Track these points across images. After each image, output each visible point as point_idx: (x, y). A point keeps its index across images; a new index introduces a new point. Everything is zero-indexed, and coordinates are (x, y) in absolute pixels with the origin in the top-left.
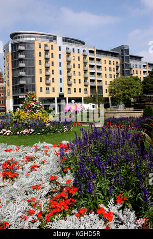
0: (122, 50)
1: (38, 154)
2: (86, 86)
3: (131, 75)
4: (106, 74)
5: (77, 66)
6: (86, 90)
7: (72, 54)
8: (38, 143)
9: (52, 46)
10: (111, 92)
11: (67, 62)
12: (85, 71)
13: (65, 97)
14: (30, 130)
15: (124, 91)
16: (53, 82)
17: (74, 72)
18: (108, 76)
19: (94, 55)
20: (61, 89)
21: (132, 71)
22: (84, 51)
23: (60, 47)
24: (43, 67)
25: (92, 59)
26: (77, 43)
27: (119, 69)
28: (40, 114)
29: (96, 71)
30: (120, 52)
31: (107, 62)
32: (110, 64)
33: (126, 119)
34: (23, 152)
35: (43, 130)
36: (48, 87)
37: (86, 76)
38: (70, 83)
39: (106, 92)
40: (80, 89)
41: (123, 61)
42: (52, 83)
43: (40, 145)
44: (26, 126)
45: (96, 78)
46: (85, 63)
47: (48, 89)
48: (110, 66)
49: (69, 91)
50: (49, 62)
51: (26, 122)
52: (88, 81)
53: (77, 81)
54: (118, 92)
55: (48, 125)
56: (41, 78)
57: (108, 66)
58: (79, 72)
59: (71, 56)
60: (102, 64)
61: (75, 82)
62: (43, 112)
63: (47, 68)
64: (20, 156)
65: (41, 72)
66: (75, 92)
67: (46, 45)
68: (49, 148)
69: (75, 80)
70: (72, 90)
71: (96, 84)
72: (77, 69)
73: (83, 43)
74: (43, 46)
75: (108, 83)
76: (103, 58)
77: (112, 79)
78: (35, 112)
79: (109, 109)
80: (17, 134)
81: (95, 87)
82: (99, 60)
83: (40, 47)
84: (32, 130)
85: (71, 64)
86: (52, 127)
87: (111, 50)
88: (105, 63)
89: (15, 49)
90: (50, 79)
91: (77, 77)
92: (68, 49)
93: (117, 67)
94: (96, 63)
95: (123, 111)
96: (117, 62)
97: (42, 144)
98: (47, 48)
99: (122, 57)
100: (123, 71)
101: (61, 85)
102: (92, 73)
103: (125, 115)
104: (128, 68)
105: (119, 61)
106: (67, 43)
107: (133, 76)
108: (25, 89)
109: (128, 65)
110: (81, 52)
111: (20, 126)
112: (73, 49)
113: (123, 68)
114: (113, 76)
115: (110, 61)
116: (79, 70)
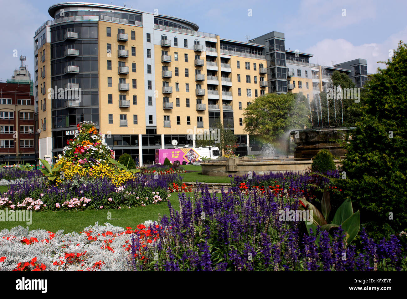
0: (271, 42)
1: (92, 247)
2: (200, 111)
3: (290, 90)
4: (239, 89)
5: (182, 72)
6: (200, 119)
7: (173, 49)
8: (94, 224)
9: (133, 32)
10: (251, 124)
11: (162, 65)
12: (199, 83)
13: (158, 133)
14: (82, 199)
15: (275, 122)
16: (135, 103)
17: (177, 84)
18: (244, 92)
19: (217, 51)
20: (151, 117)
21: (291, 82)
22: (196, 43)
23: (148, 35)
24: (114, 74)
25: (211, 59)
26: (183, 28)
27: (266, 79)
28: (104, 168)
29: (220, 82)
30: (266, 46)
31: (243, 65)
32: (248, 68)
33: (279, 176)
34: (61, 244)
35: (110, 199)
36: (124, 113)
37: (201, 92)
38: (168, 105)
39: (241, 124)
40: (188, 118)
41: (273, 62)
42: (132, 106)
43: (97, 229)
44: (76, 192)
45: (221, 96)
46: (199, 67)
47: (124, 117)
48: (248, 72)
49: (167, 122)
50: (127, 64)
51: (75, 183)
52: (205, 102)
53: (183, 103)
54: (264, 124)
55: (120, 188)
56: (110, 96)
57: (244, 72)
58: (187, 85)
59: (171, 53)
60: (232, 68)
61: (178, 105)
62: (110, 164)
63: (123, 76)
64: (54, 252)
65: (110, 84)
66: (178, 123)
67: (121, 31)
68: (115, 236)
69: (178, 99)
70: (173, 120)
71: (221, 108)
72: (182, 79)
73: (195, 28)
74: (114, 33)
75: (245, 106)
76: (234, 57)
77: (252, 99)
78: (95, 163)
79: (245, 158)
80: (55, 208)
81: (218, 114)
82: (225, 61)
83: (109, 35)
84: (87, 200)
85: (172, 69)
86: (128, 194)
87: (250, 41)
88: (238, 67)
89: (59, 36)
90: (129, 98)
91: (183, 95)
92: (164, 38)
93: (262, 75)
94: (220, 67)
95: (274, 162)
96: (261, 66)
97: (102, 228)
98: (123, 36)
99: (272, 55)
100: (273, 83)
101: (151, 110)
102: (212, 87)
103: (277, 170)
104: (284, 76)
105: (265, 63)
106: (162, 26)
107: (293, 91)
108: (78, 117)
109: (283, 72)
110: (191, 44)
111: (62, 190)
112: (176, 40)
113: (273, 76)
114: (253, 93)
115: (247, 63)
116: (187, 80)
